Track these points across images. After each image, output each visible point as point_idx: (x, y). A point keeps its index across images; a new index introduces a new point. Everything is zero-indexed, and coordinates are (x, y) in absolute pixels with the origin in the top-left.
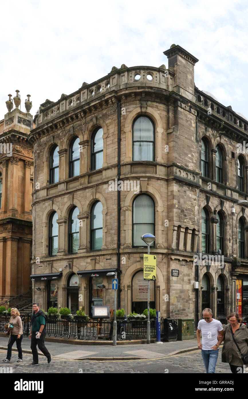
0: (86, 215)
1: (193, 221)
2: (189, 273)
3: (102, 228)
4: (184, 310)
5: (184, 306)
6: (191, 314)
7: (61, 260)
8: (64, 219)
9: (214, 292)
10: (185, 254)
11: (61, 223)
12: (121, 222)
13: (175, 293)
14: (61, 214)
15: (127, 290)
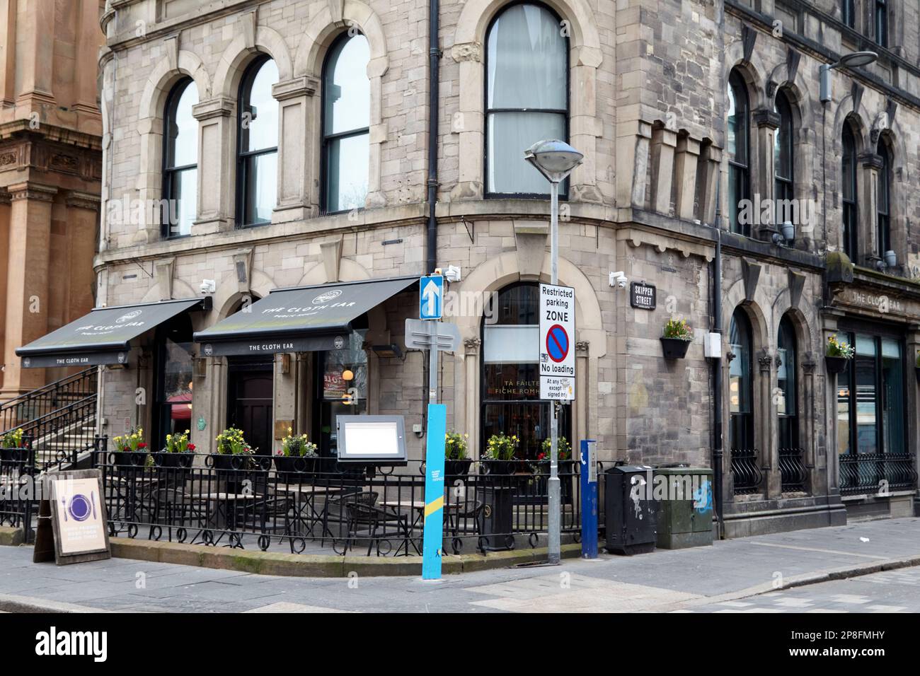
0: (303, 85)
1: (704, 112)
2: (688, 298)
3: (365, 131)
4: (672, 435)
5: (673, 422)
6: (695, 452)
7: (206, 250)
8: (221, 101)
9: (769, 372)
10: (678, 228)
11: (210, 116)
12: (442, 103)
13: (641, 374)
14: (211, 83)
15: (463, 357)
